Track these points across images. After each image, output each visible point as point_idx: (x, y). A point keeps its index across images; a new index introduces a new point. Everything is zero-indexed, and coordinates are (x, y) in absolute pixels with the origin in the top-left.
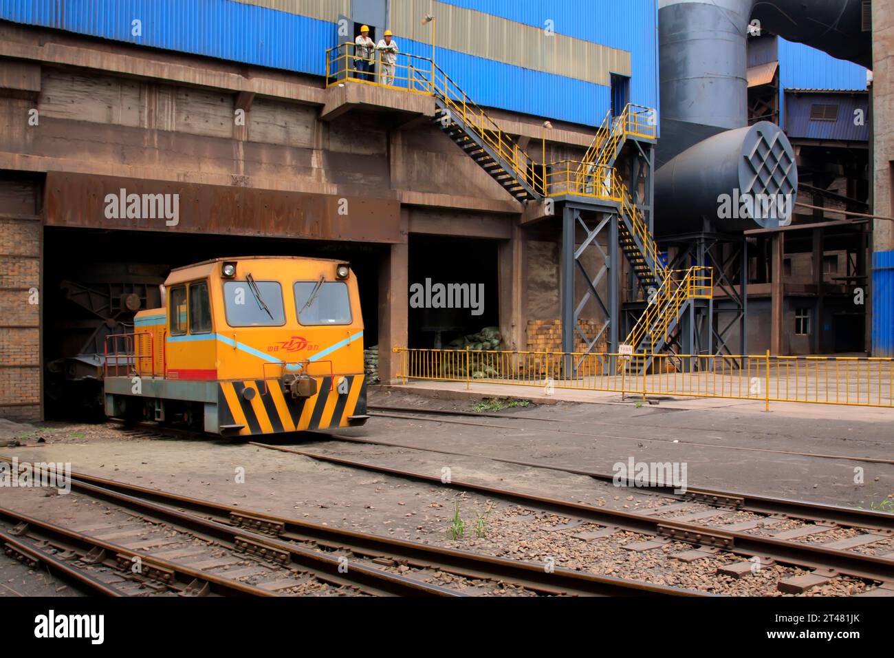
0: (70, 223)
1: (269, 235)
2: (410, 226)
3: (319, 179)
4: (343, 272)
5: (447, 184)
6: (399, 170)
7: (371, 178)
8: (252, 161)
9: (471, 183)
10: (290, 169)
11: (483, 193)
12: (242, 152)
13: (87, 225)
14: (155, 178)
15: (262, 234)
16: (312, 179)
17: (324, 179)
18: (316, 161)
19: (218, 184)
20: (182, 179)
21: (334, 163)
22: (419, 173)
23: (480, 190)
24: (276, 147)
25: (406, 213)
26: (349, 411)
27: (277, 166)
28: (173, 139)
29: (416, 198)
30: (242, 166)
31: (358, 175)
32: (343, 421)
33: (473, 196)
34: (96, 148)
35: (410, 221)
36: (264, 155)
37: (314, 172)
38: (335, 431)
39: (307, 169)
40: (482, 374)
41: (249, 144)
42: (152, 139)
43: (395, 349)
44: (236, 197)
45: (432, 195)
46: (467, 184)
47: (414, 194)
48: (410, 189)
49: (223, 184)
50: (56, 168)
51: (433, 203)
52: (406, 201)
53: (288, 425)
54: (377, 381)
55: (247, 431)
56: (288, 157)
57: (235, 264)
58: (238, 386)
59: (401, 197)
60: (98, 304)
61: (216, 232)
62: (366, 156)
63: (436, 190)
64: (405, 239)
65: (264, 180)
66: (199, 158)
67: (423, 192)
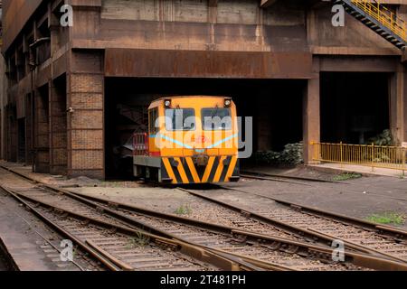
0: (117, 75)
1: (229, 77)
2: (320, 67)
3: (260, 43)
4: (227, 103)
5: (346, 40)
6: (313, 34)
7: (294, 40)
8: (219, 35)
9: (365, 38)
10: (241, 38)
11: (373, 44)
12: (213, 31)
13: (126, 75)
14: (162, 48)
15: (224, 77)
16: (256, 43)
17: (263, 43)
18: (258, 32)
19: (197, 49)
20: (177, 48)
21: (270, 33)
22: (327, 35)
23: (371, 42)
24: (234, 26)
25: (318, 59)
26: (230, 174)
27: (234, 37)
28: (173, 26)
29: (323, 50)
30: (213, 38)
31: (286, 39)
32: (226, 179)
33: (366, 46)
34: (132, 34)
35: (320, 64)
36: (227, 31)
37: (257, 39)
38: (222, 184)
39: (253, 37)
40: (378, 160)
41: (217, 25)
42: (161, 27)
43: (311, 143)
44: (208, 56)
45: (334, 48)
46: (362, 39)
47: (321, 48)
48: (320, 45)
49: (201, 49)
50: (109, 46)
51: (335, 53)
52: (316, 53)
53: (196, 180)
54: (302, 162)
55: (175, 181)
56: (241, 31)
57: (170, 100)
58: (171, 159)
59: (313, 51)
60: (136, 117)
61: (197, 77)
62: (291, 27)
63: (340, 44)
64: (318, 75)
65: (225, 46)
66: (188, 35)
67: (328, 46)
